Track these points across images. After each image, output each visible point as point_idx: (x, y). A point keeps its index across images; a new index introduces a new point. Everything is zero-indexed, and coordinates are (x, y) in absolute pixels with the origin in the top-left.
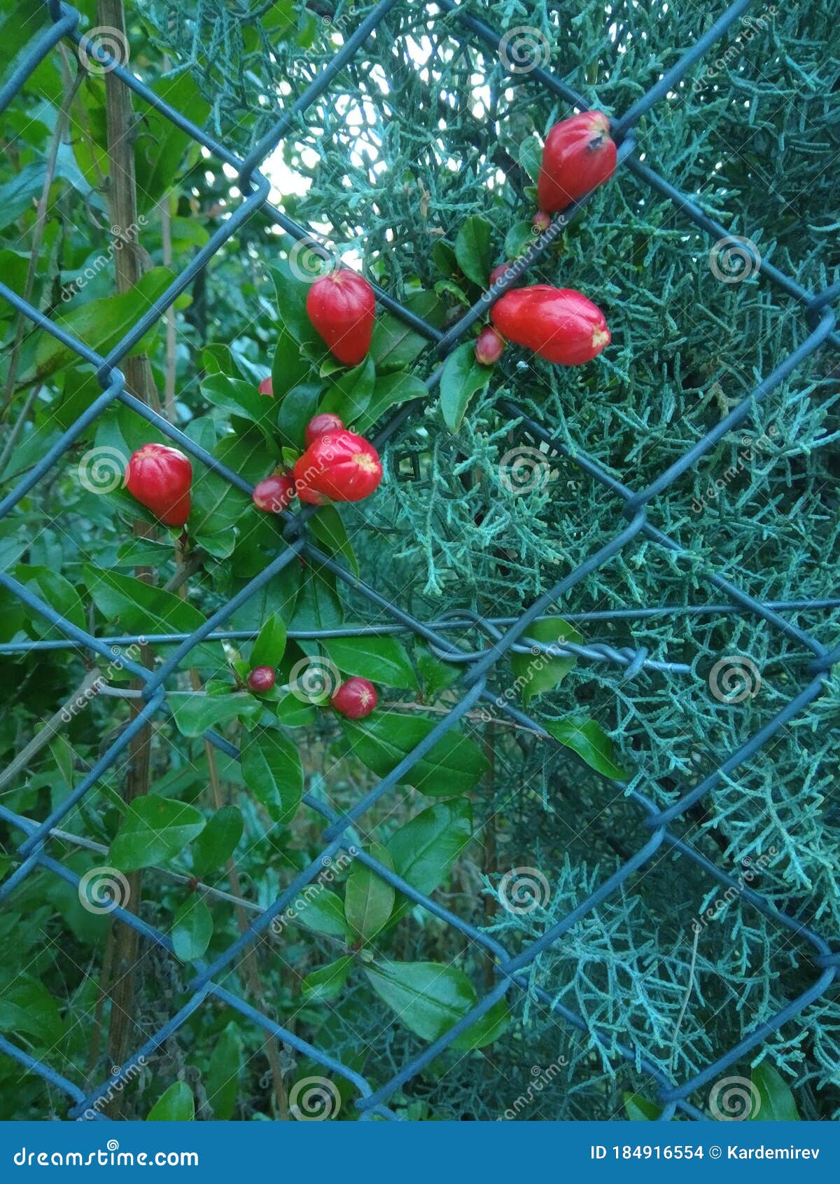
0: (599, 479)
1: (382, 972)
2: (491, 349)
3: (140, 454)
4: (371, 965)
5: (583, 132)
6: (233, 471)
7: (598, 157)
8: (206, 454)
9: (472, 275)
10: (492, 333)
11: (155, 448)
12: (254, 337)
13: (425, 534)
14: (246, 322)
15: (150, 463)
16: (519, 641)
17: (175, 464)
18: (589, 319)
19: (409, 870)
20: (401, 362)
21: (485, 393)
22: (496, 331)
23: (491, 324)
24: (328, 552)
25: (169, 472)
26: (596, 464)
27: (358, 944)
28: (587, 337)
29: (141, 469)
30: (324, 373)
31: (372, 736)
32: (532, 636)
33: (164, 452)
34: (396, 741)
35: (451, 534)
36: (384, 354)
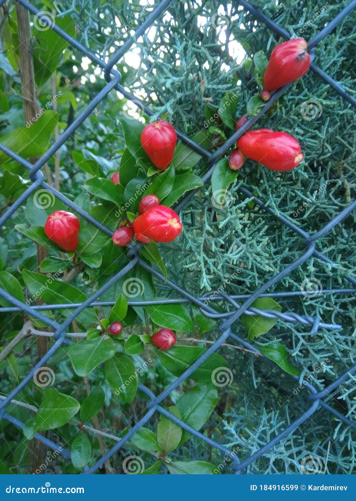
0: (287, 225)
1: (175, 467)
2: (238, 163)
3: (53, 217)
4: (170, 464)
5: (294, 50)
6: (100, 222)
7: (302, 63)
8: (86, 214)
9: (227, 123)
10: (239, 154)
11: (60, 213)
12: (97, 141)
13: (200, 255)
14: (92, 133)
15: (58, 221)
16: (248, 309)
17: (71, 221)
18: (294, 148)
19: (188, 417)
20: (188, 168)
21: (235, 184)
22: (240, 152)
23: (237, 149)
24: (149, 263)
25: (68, 226)
26: (286, 218)
27: (164, 454)
28: (292, 158)
29: (53, 225)
30: (149, 175)
31: (172, 358)
32: (255, 307)
33: (66, 215)
34: (184, 360)
35: (213, 255)
36: (179, 163)
